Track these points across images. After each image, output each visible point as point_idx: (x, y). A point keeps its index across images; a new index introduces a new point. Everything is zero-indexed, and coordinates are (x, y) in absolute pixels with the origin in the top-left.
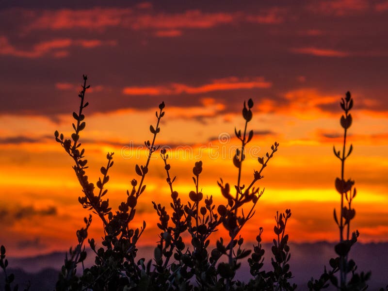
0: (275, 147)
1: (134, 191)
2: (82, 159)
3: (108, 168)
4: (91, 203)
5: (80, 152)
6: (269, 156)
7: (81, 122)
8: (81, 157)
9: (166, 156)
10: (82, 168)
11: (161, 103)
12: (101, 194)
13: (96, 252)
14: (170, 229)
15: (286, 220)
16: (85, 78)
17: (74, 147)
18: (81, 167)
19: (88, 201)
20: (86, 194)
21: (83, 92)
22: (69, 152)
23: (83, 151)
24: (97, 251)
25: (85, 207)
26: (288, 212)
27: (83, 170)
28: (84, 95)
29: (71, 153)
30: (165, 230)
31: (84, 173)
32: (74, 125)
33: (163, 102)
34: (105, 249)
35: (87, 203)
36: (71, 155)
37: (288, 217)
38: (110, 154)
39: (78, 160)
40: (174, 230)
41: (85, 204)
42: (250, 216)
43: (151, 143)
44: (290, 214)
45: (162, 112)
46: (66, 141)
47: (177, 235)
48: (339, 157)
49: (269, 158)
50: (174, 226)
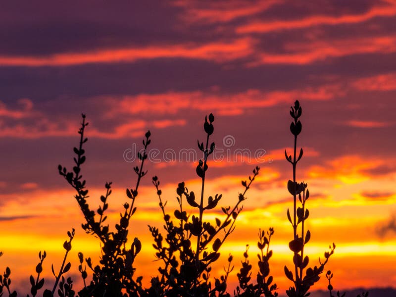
0: (256, 171)
1: (126, 214)
2: (84, 190)
3: (107, 196)
4: (93, 229)
5: (82, 183)
6: (252, 179)
7: (81, 156)
8: (83, 188)
9: (157, 183)
10: (84, 197)
11: (147, 131)
12: (102, 220)
13: (92, 269)
14: (164, 249)
15: (270, 237)
16: (84, 117)
17: (76, 179)
18: (82, 197)
19: (90, 227)
20: (87, 220)
21: (82, 129)
22: (72, 184)
23: (84, 182)
24: (94, 269)
25: (88, 233)
26: (271, 230)
27: (85, 199)
28: (83, 131)
29: (73, 184)
30: (159, 250)
31: (85, 201)
32: (75, 159)
33: (149, 131)
34: (102, 266)
35: (89, 229)
36: (73, 186)
37: (272, 234)
38: (108, 183)
39: (80, 190)
40: (168, 249)
41: (87, 230)
42: (231, 231)
43: (139, 168)
44: (273, 232)
45: (149, 140)
46: (69, 173)
47: (171, 254)
48: (291, 162)
49: (252, 181)
50: (167, 246)
